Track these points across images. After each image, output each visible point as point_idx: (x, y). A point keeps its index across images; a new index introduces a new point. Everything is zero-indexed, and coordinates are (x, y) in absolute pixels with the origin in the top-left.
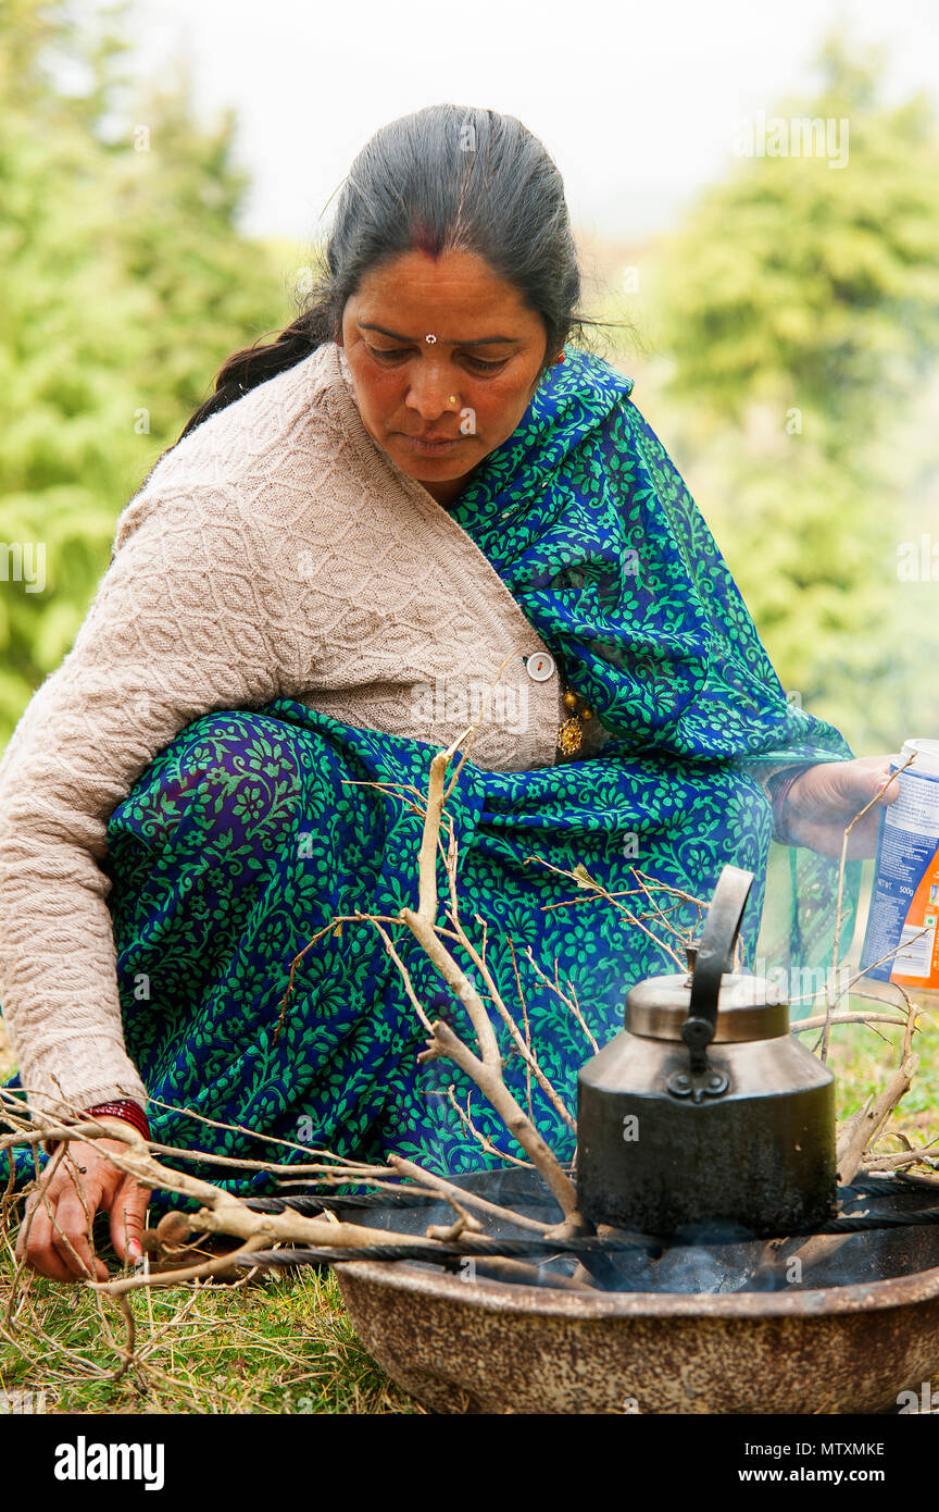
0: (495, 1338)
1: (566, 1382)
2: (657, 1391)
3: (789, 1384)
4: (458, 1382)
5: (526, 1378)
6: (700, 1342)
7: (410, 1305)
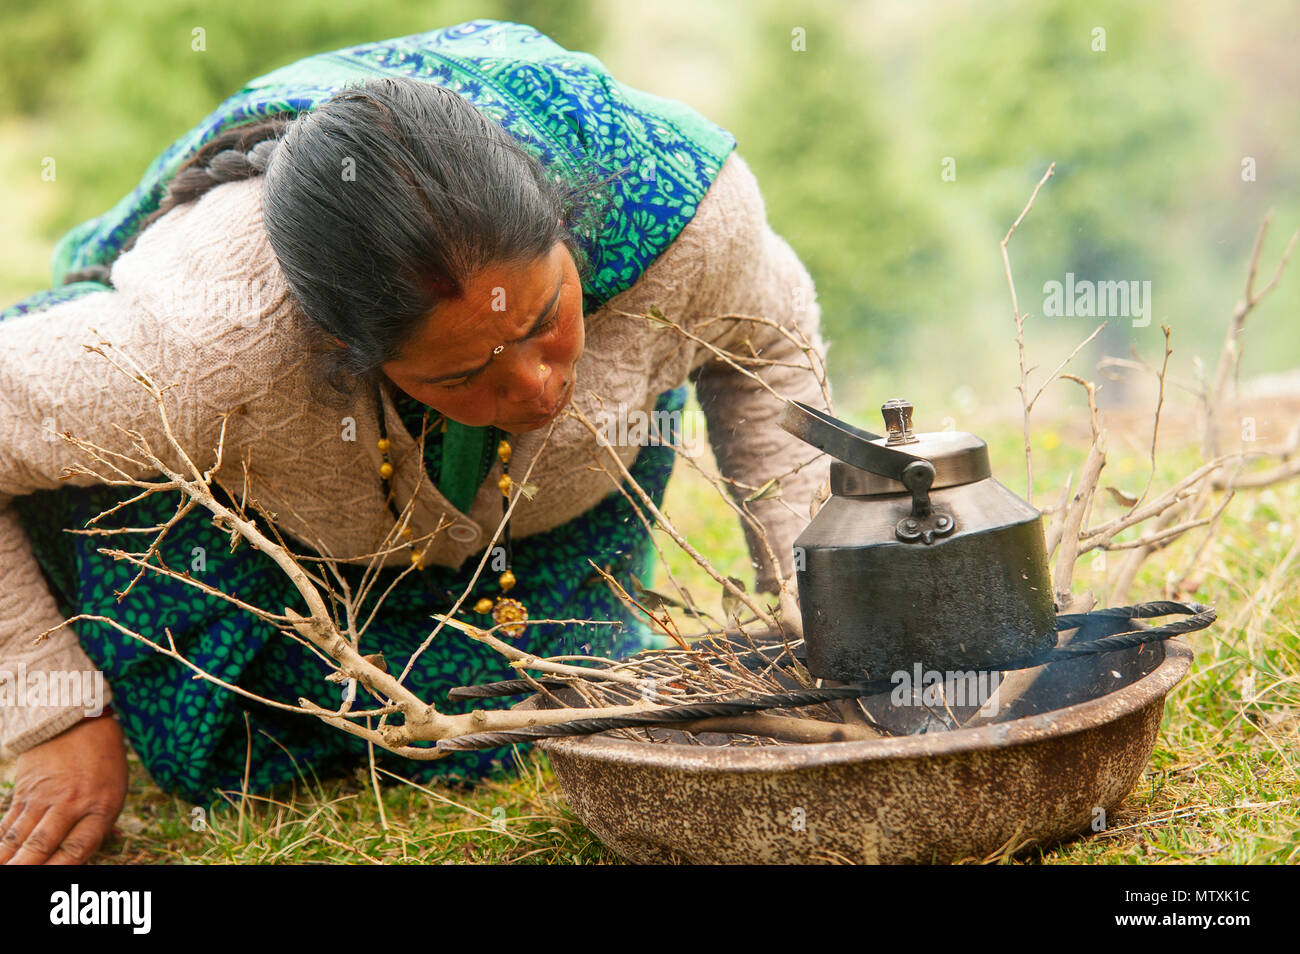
0: (697, 799)
1: (769, 834)
2: (857, 834)
3: (983, 816)
4: (668, 843)
5: (731, 834)
6: (892, 784)
7: (615, 775)
